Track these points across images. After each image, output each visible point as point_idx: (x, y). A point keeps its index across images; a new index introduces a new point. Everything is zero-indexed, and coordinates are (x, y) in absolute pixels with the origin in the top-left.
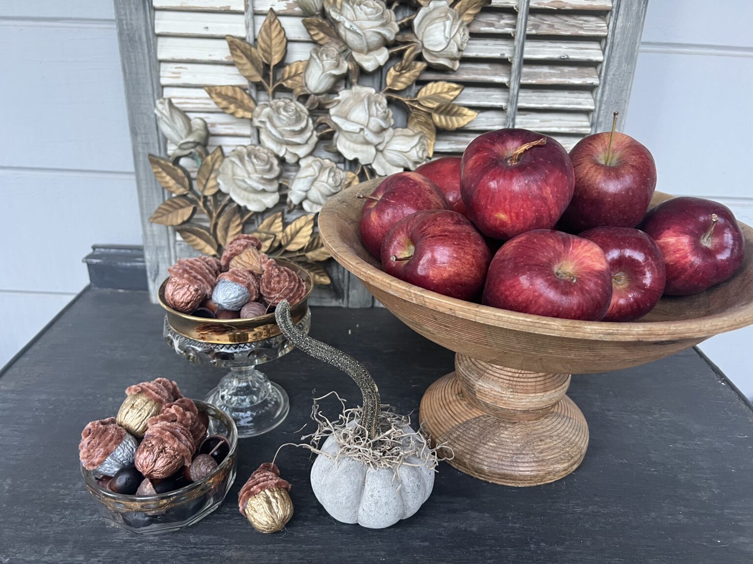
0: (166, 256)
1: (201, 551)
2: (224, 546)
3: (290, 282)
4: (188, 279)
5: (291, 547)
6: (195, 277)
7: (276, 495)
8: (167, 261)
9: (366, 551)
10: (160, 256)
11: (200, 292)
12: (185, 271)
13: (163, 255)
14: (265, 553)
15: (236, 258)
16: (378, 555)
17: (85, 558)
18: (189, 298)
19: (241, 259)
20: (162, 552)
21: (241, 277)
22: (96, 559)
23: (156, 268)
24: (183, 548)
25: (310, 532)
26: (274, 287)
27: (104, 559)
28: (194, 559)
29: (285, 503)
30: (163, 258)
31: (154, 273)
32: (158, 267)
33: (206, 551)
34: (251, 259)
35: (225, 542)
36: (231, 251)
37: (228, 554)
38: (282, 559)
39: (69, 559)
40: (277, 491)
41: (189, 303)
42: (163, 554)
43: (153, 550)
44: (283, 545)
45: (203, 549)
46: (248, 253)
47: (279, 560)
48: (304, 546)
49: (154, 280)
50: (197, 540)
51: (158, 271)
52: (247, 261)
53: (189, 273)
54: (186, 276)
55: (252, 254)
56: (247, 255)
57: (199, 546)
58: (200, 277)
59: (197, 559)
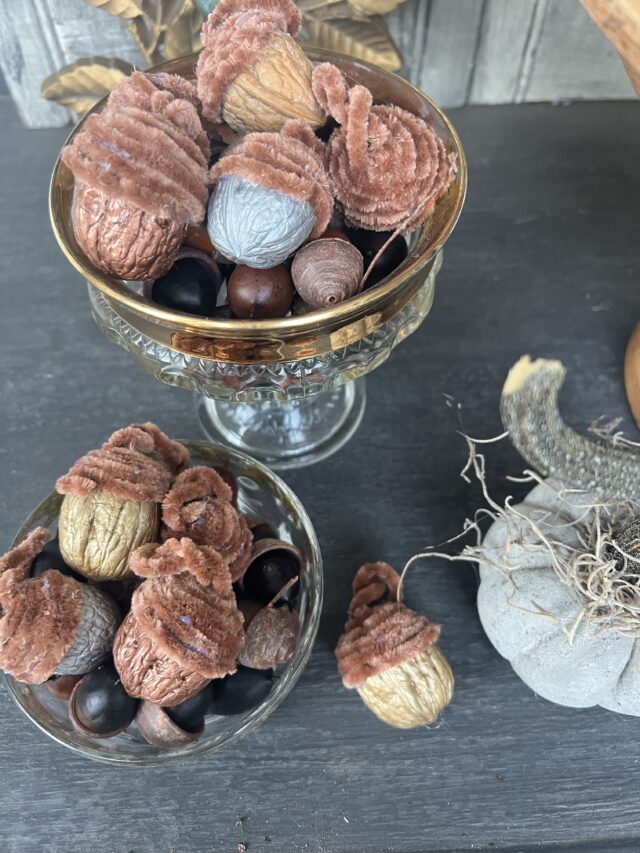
0: (29, 20)
1: (285, 764)
2: (324, 751)
3: (420, 160)
4: (136, 194)
5: (454, 742)
6: (154, 185)
7: (425, 669)
8: (33, 31)
9: (601, 741)
10: (17, 23)
11: (173, 227)
12: (120, 163)
13: (22, 18)
14: (408, 762)
15: (243, 79)
16: (626, 752)
17: (68, 799)
18: (150, 251)
19: (257, 82)
20: (210, 773)
21: (290, 170)
22: (88, 800)
23: (14, 50)
24: (250, 761)
25: (483, 703)
26: (376, 181)
27: (103, 798)
28: (277, 786)
29: (442, 681)
30: (24, 26)
31: (13, 63)
32: (18, 47)
33: (294, 764)
34: (287, 79)
35: (325, 739)
36: (224, 56)
37: (338, 769)
38: (445, 774)
39: (36, 803)
40: (423, 660)
41: (151, 263)
42: (214, 777)
43: (192, 768)
44: (438, 739)
45: (287, 760)
46: (275, 61)
47: (441, 777)
48: (478, 739)
49: (18, 79)
50: (270, 738)
51: (21, 57)
52: (277, 88)
53: (133, 173)
54: (125, 182)
55: (287, 64)
56: (273, 66)
57: (278, 753)
58: (167, 181)
59: (281, 786)
